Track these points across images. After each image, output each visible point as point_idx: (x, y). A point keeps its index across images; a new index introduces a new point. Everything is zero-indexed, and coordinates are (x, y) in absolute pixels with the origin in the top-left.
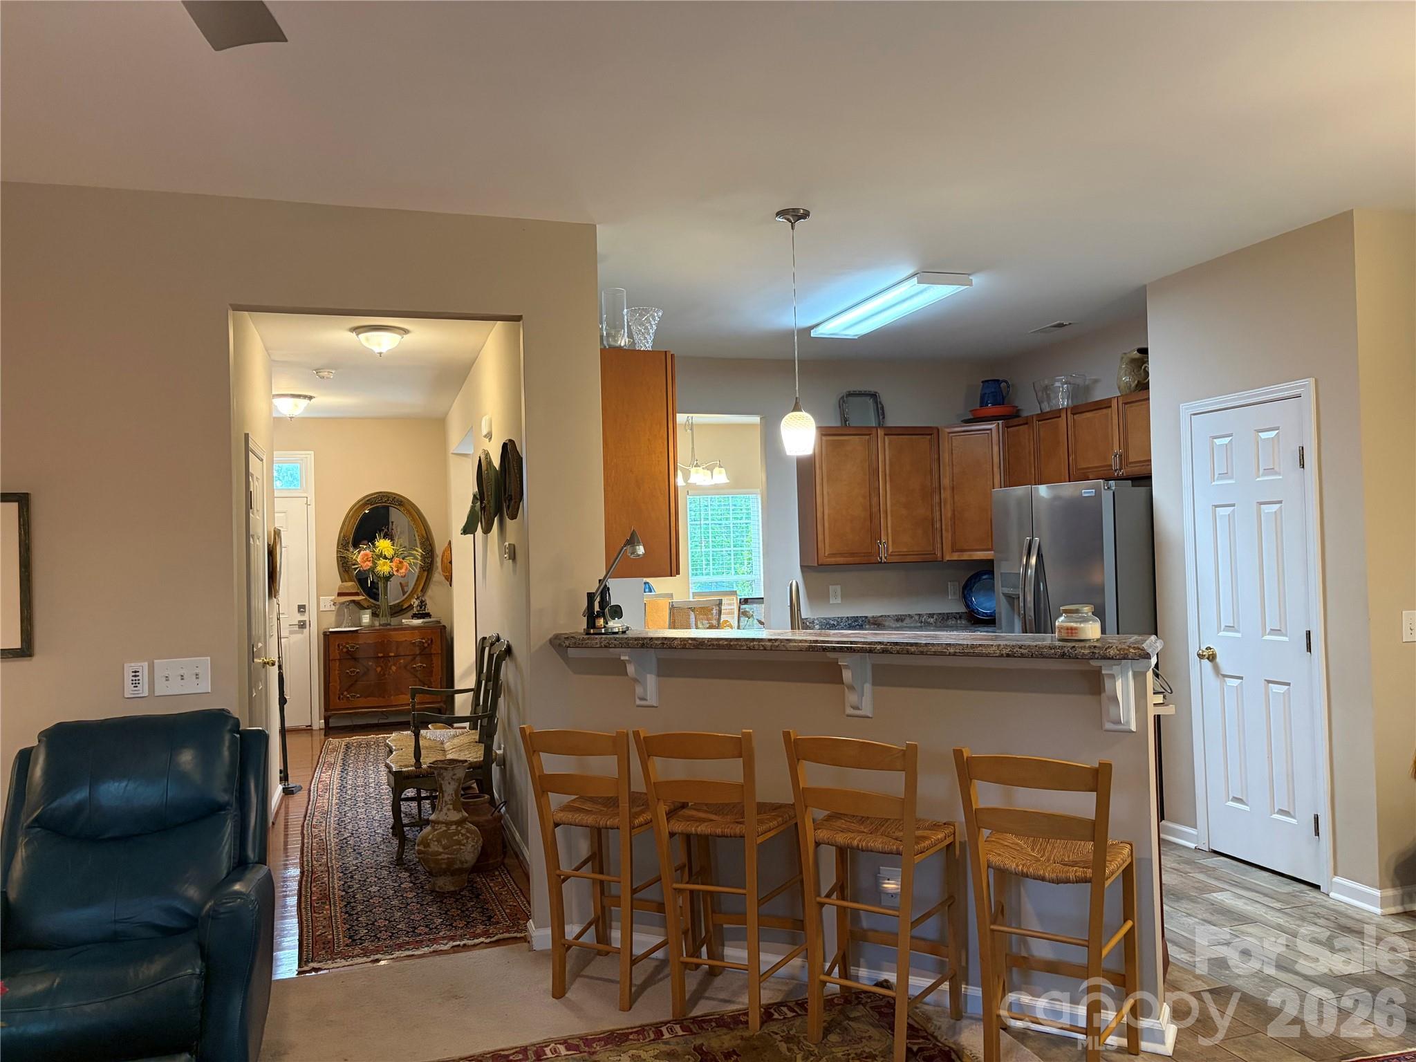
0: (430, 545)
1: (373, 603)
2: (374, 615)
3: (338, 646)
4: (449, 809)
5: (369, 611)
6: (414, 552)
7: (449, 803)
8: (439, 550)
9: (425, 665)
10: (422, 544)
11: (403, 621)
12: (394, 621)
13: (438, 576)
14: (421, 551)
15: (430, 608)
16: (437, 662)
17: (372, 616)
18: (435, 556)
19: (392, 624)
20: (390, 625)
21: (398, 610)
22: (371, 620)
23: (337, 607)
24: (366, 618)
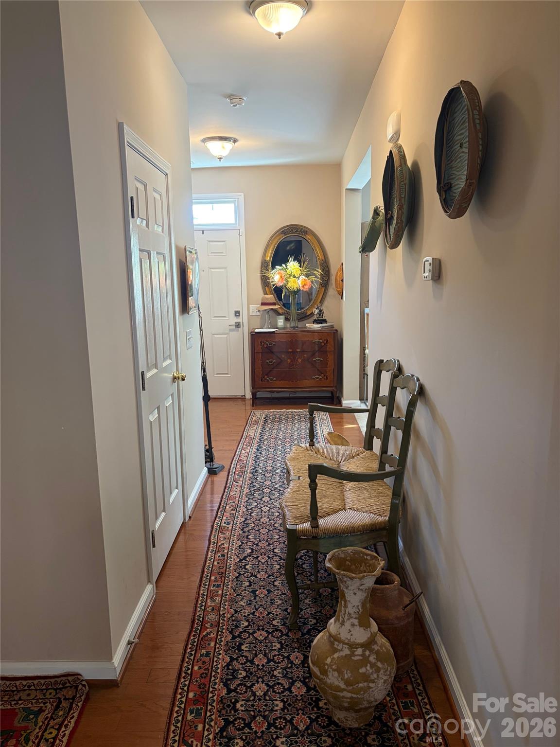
0: (328, 267)
1: (286, 311)
2: (287, 319)
3: (261, 342)
4: (353, 625)
5: (283, 317)
6: (316, 272)
7: (354, 616)
8: (334, 270)
9: (321, 359)
10: (322, 265)
11: (307, 325)
12: (300, 324)
13: (332, 291)
14: (320, 271)
15: (326, 316)
16: (331, 358)
17: (285, 320)
18: (331, 275)
19: (299, 326)
20: (297, 327)
21: (303, 317)
22: (285, 324)
23: (261, 313)
24: (281, 322)
